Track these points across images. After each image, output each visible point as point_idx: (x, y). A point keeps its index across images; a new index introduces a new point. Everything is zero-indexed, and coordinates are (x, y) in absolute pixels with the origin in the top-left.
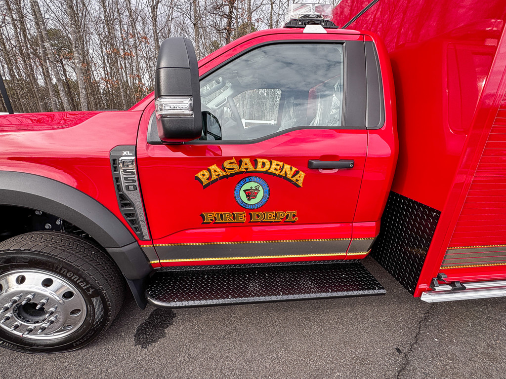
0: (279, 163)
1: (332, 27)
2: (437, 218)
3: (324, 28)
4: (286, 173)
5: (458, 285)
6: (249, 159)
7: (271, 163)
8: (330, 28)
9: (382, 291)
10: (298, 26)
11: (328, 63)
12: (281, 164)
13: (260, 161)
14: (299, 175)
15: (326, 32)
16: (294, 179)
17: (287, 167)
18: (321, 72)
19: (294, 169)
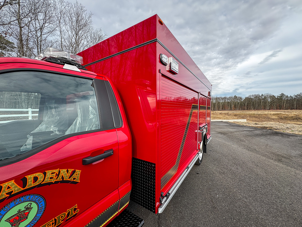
0: (54, 171)
1: (83, 69)
2: (154, 167)
3: (78, 68)
4: (63, 178)
5: (168, 194)
6: (13, 182)
7: (45, 174)
8: (82, 69)
9: (142, 223)
10: (57, 62)
11: (77, 83)
12: (56, 171)
13: (30, 178)
14: (75, 174)
15: (80, 71)
16: (71, 179)
17: (63, 172)
18: (71, 88)
19: (70, 171)
